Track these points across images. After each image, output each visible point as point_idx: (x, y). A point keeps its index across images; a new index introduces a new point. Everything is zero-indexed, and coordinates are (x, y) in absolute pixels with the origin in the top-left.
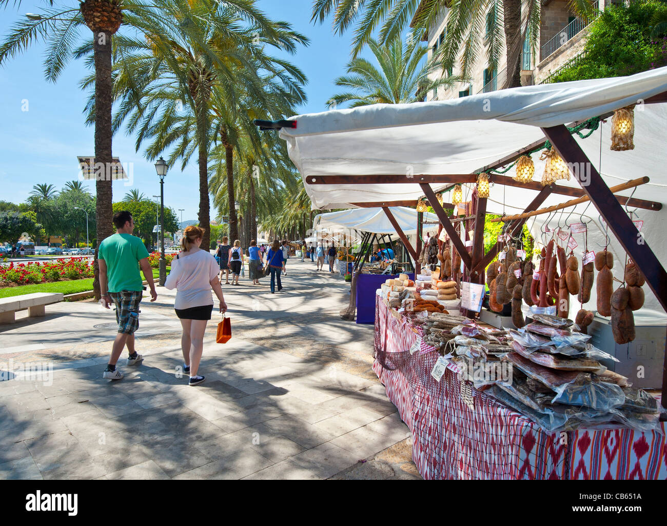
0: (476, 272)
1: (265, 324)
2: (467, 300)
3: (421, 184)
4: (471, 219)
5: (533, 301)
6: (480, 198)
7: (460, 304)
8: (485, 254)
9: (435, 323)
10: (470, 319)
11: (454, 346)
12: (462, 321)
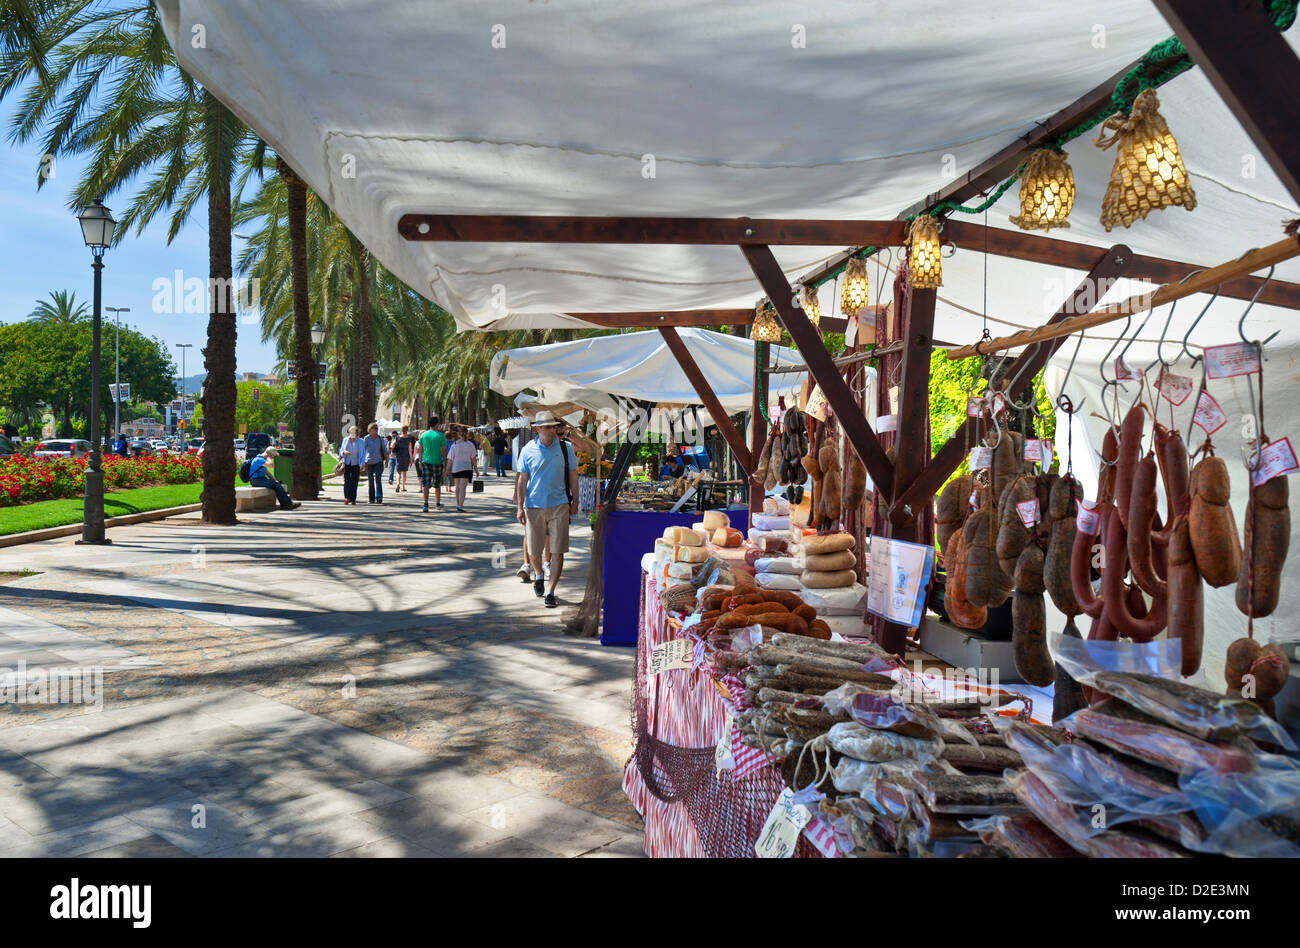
0: (908, 508)
1: (350, 651)
2: (883, 590)
3: (747, 248)
4: (893, 353)
5: (1080, 602)
6: (916, 291)
7: (864, 599)
8: (933, 455)
9: (779, 669)
10: (887, 655)
11: (827, 760)
12: (863, 661)
